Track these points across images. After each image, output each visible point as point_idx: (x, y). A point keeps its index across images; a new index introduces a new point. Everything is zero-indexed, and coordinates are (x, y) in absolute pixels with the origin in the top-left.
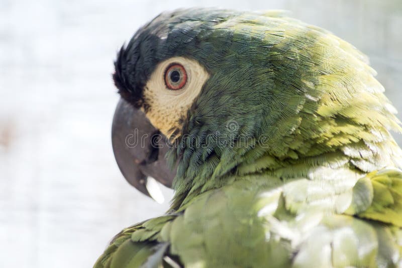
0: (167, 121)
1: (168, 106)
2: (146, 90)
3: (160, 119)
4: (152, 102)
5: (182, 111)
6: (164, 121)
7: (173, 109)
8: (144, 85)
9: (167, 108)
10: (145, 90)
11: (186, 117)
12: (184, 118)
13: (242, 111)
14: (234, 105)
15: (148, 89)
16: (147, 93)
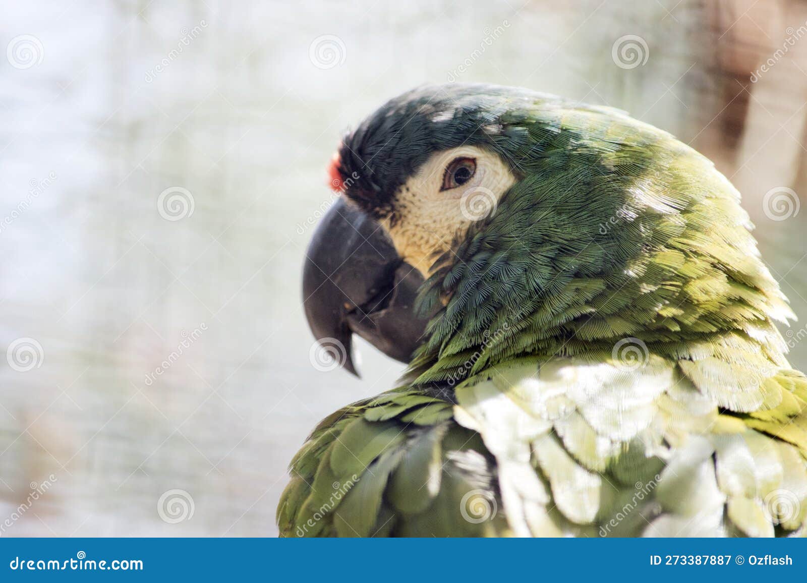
0: (427, 242)
1: (438, 218)
2: (404, 191)
3: (416, 239)
4: (409, 212)
5: (459, 229)
6: (423, 242)
7: (446, 224)
8: (402, 183)
9: (435, 222)
10: (401, 191)
11: (464, 239)
12: (459, 240)
13: (571, 236)
14: (557, 226)
15: (408, 189)
16: (404, 196)
